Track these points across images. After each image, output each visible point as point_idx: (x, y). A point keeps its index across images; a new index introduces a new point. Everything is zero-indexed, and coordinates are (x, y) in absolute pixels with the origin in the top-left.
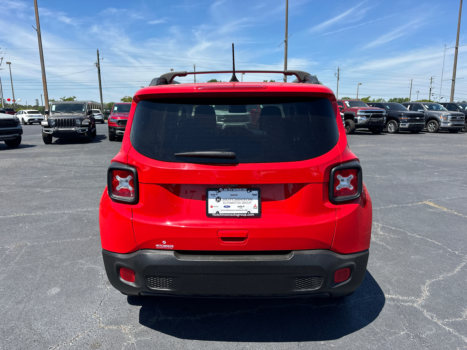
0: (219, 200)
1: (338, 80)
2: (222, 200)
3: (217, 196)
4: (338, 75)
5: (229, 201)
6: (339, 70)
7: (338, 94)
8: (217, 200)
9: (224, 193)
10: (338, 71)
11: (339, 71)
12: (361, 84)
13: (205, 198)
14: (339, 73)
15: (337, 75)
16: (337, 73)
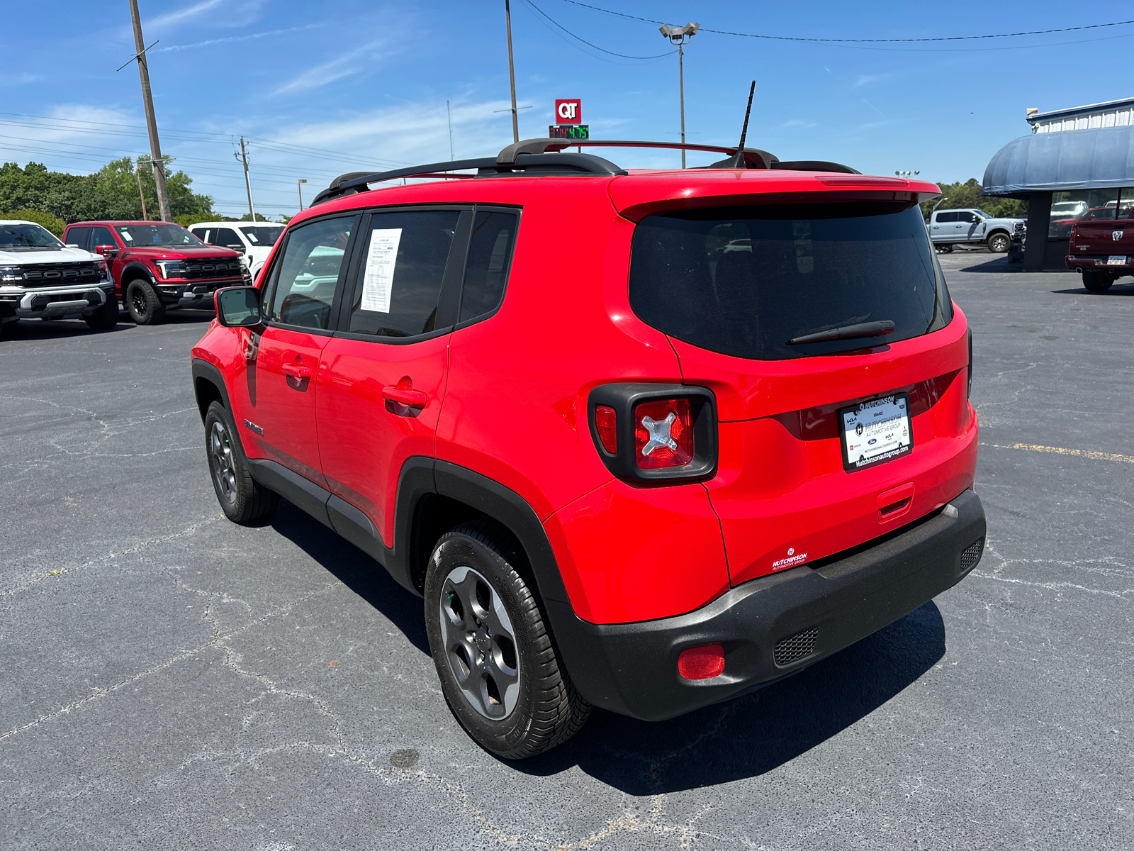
0: (860, 429)
1: (246, 169)
2: (864, 428)
3: (856, 422)
4: (244, 156)
5: (874, 430)
6: (242, 144)
7: (252, 205)
8: (858, 430)
9: (866, 413)
10: (241, 147)
11: (243, 147)
12: (304, 181)
13: (839, 432)
14: (246, 152)
15: (241, 158)
16: (241, 153)
